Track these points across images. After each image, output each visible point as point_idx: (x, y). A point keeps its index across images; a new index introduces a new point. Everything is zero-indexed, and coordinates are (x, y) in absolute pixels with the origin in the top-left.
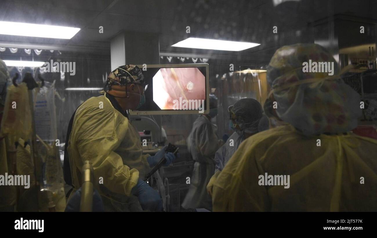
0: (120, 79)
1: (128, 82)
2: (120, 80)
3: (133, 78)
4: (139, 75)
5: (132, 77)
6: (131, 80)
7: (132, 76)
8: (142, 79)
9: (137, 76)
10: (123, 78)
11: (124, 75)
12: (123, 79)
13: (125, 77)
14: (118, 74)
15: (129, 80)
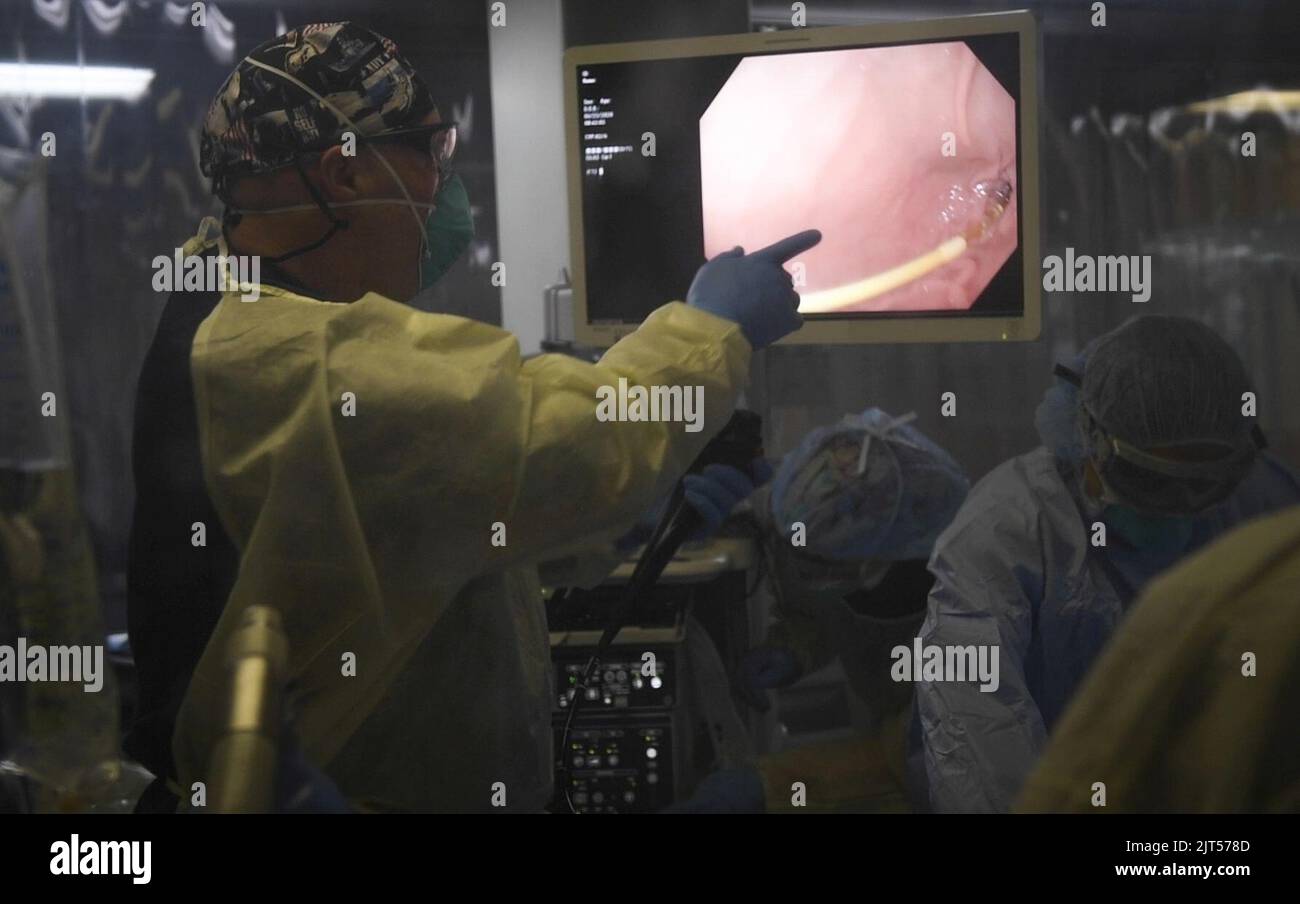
0: (256, 132)
1: (305, 139)
2: (257, 140)
3: (334, 109)
4: (370, 83)
5: (324, 103)
6: (317, 126)
7: (324, 95)
8: (401, 100)
9: (354, 95)
10: (271, 124)
11: (272, 101)
12: (269, 127)
13: (280, 115)
14: (238, 102)
15: (305, 125)
